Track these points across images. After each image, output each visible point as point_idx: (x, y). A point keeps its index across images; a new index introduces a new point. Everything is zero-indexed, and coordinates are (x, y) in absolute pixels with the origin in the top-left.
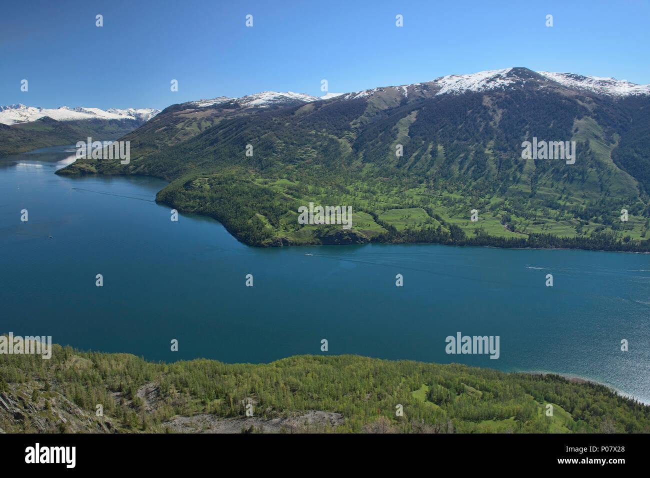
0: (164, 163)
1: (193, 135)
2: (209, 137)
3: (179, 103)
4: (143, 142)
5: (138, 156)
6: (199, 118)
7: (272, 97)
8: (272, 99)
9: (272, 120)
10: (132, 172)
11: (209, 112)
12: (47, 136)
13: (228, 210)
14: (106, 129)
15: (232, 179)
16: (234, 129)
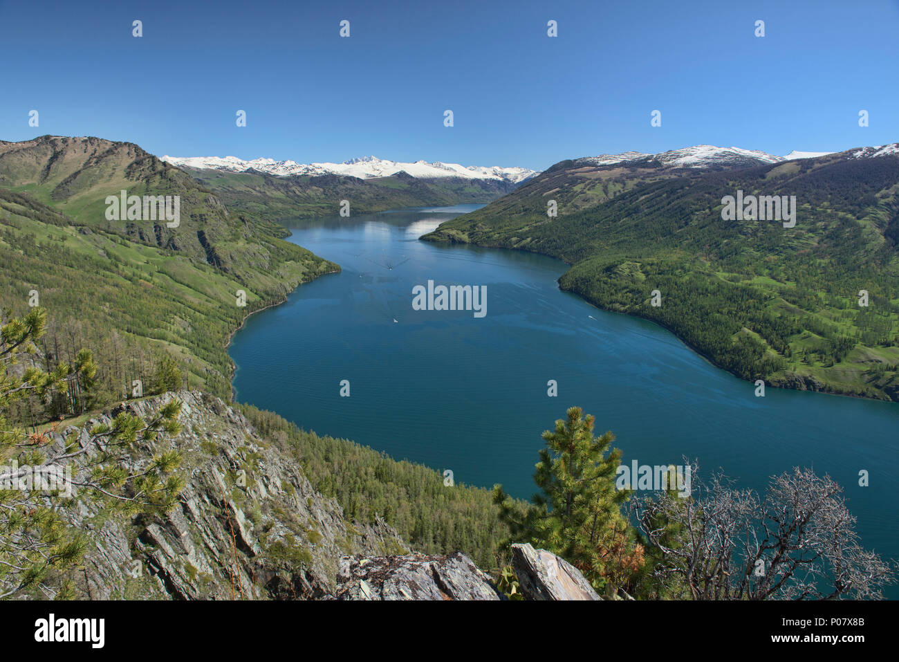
0: (559, 238)
1: (595, 202)
2: (623, 205)
3: (572, 159)
4: (527, 207)
5: (522, 226)
6: (604, 179)
7: (711, 154)
8: (710, 156)
9: (728, 184)
10: (515, 246)
11: (618, 171)
12: (401, 195)
13: (686, 316)
14: (467, 190)
15: (682, 268)
16: (664, 195)
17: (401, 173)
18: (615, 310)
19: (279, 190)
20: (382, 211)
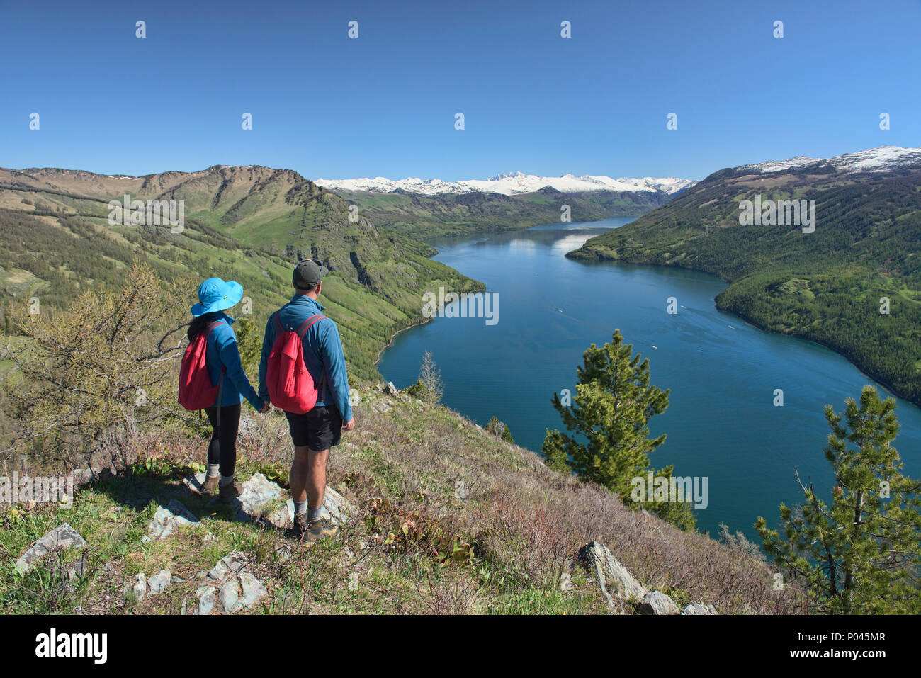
0: (717, 253)
3: (732, 167)
4: (681, 220)
5: (676, 240)
6: (768, 188)
7: (895, 156)
8: (895, 158)
9: (915, 190)
10: (668, 262)
11: (784, 179)
12: (547, 210)
13: (862, 339)
14: (616, 203)
15: (858, 285)
16: (839, 204)
17: (547, 188)
18: (779, 332)
19: (426, 209)
20: (528, 227)
